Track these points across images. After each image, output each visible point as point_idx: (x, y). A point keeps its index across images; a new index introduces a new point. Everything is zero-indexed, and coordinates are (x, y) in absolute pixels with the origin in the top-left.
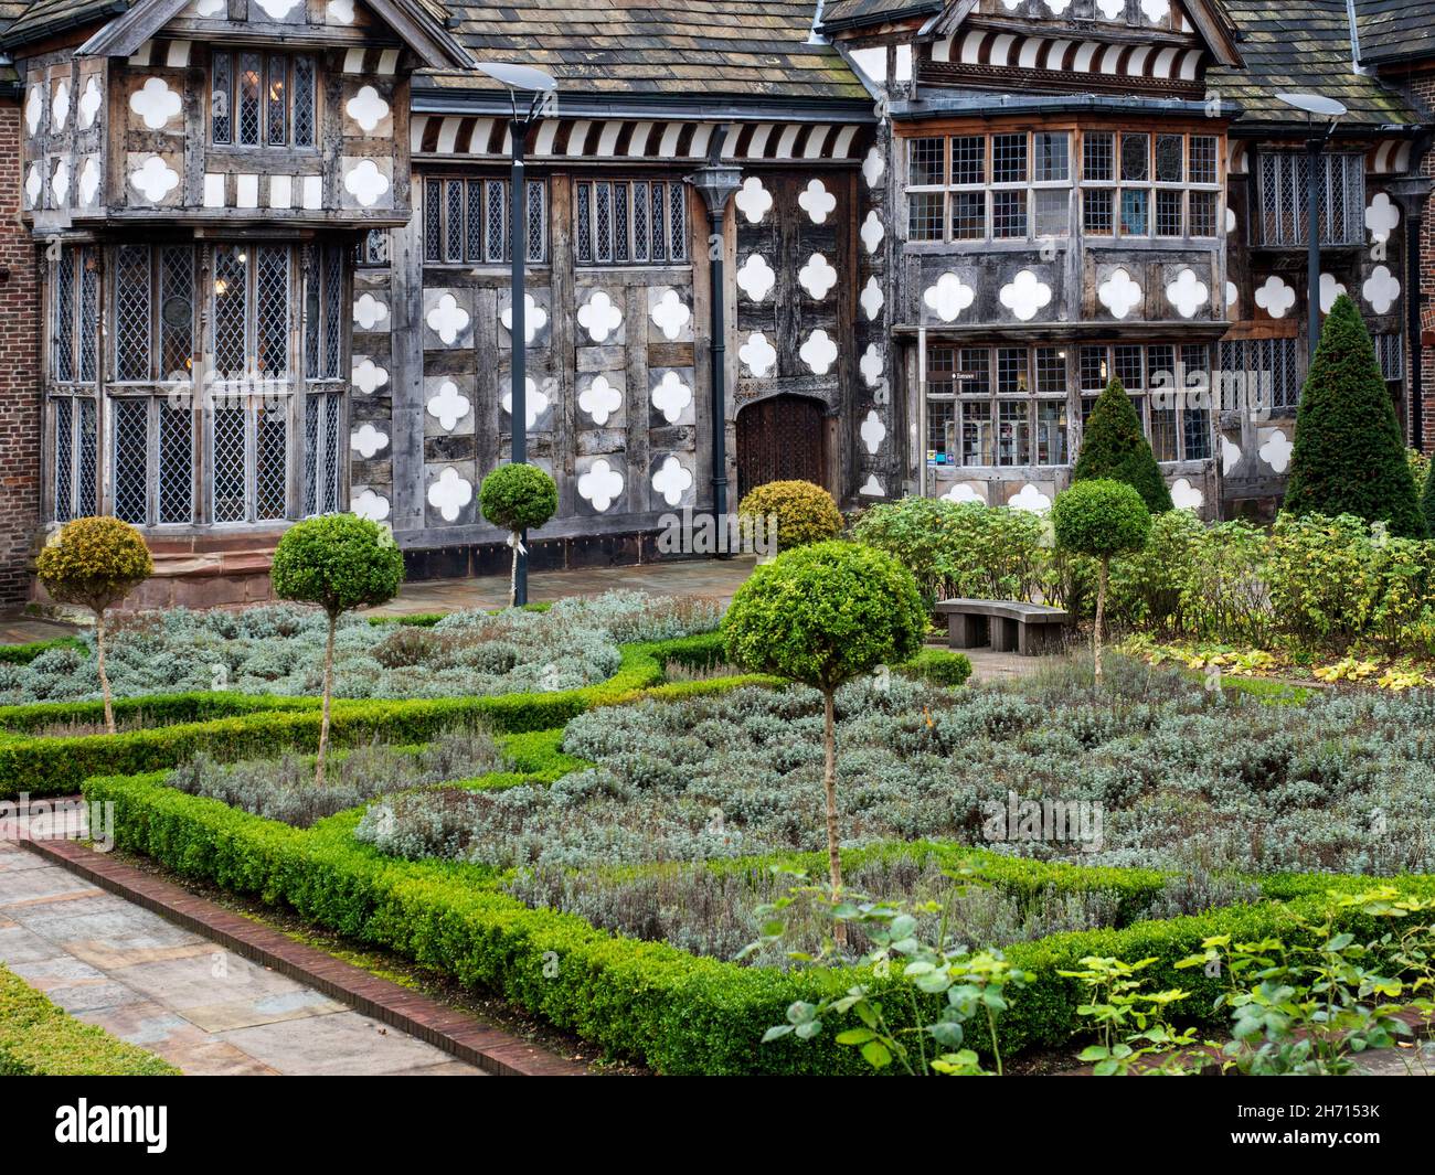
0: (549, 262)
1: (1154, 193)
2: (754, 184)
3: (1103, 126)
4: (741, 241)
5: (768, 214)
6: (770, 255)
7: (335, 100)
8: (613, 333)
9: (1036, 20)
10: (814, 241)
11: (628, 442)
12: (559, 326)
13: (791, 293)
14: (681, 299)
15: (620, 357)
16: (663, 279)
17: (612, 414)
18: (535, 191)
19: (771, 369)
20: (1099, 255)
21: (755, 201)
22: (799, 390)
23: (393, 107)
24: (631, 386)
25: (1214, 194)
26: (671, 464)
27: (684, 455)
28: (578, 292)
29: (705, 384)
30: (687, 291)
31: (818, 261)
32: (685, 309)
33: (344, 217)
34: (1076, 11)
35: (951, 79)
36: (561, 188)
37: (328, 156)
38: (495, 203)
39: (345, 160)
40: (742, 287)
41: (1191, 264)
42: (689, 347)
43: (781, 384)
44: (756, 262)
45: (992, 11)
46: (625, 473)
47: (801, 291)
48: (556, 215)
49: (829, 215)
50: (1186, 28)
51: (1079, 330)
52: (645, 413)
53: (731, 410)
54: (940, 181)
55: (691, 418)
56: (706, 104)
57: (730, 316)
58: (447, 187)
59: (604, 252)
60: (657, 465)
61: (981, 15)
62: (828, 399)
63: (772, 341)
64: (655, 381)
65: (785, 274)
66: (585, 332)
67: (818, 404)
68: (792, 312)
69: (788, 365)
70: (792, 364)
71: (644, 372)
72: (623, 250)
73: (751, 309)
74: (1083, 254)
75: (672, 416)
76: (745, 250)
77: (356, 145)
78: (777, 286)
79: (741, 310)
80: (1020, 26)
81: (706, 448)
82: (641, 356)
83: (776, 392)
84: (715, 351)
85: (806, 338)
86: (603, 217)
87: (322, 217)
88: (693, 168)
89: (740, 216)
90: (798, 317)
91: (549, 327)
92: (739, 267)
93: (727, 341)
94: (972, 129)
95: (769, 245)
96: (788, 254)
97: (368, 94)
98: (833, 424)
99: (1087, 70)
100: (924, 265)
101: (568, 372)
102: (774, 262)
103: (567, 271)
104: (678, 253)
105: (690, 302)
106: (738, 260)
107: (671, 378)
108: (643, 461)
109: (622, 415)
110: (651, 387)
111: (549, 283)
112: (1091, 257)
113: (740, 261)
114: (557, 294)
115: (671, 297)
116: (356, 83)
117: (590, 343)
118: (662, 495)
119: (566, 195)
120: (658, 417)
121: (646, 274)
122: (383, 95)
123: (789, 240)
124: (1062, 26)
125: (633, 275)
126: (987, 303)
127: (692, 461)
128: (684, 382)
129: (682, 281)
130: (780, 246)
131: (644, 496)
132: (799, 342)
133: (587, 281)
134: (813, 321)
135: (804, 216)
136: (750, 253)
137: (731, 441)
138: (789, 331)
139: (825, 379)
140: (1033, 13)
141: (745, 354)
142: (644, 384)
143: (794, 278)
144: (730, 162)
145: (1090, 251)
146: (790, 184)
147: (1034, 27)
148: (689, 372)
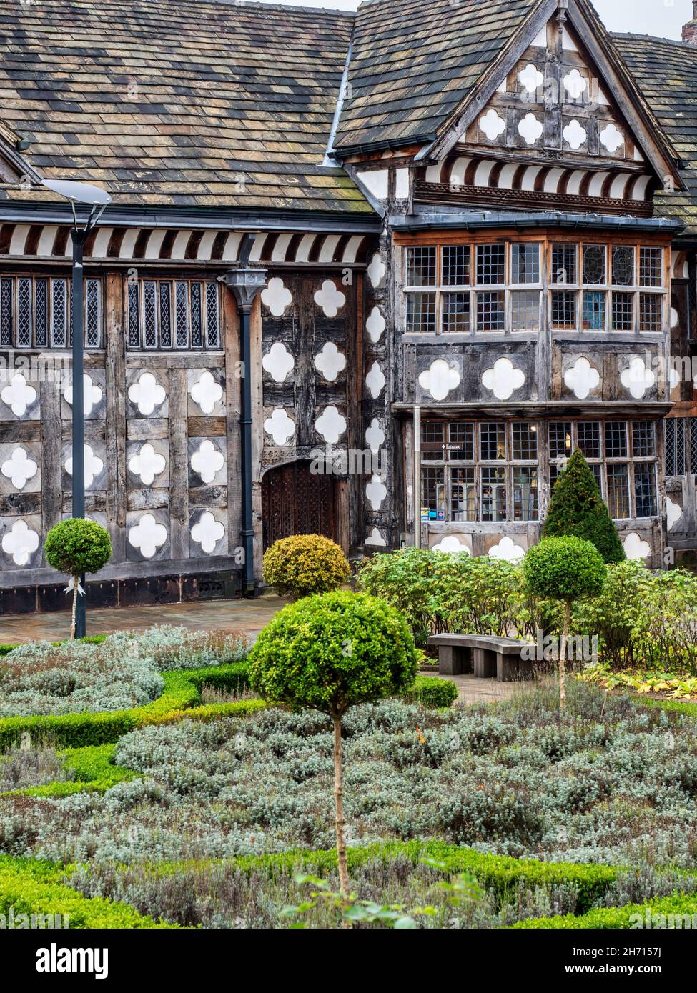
0: (105, 347)
1: (610, 295)
2: (276, 284)
3: (569, 238)
4: (266, 333)
5: (288, 310)
6: (290, 344)
8: (158, 408)
9: (513, 149)
10: (326, 332)
11: (171, 499)
12: (112, 402)
13: (308, 375)
14: (216, 379)
15: (164, 428)
16: (200, 363)
17: (157, 476)
18: (93, 288)
19: (291, 439)
20: (564, 345)
21: (277, 298)
24: (174, 452)
25: (660, 295)
26: (207, 518)
27: (218, 511)
28: (128, 373)
29: (236, 451)
30: (221, 373)
31: (330, 348)
32: (219, 388)
34: (546, 142)
35: (442, 197)
36: (114, 285)
38: (59, 298)
40: (267, 370)
41: (642, 354)
42: (222, 420)
43: (299, 451)
44: (279, 349)
45: (476, 141)
46: (168, 525)
47: (316, 373)
48: (111, 308)
49: (339, 310)
50: (637, 156)
51: (548, 408)
52: (185, 475)
53: (257, 473)
54: (432, 283)
55: (223, 480)
56: (236, 216)
57: (256, 394)
58: (18, 283)
59: (150, 340)
60: (195, 519)
61: (467, 144)
63: (292, 415)
64: (194, 448)
65: (302, 359)
66: (134, 406)
68: (308, 392)
69: (307, 438)
70: (309, 435)
71: (184, 441)
72: (166, 338)
73: (274, 389)
74: (551, 345)
75: (208, 478)
76: (269, 339)
78: (296, 370)
79: (265, 389)
80: (500, 153)
81: (236, 505)
82: (182, 427)
83: (295, 458)
84: (244, 424)
85: (321, 413)
86: (150, 310)
88: (226, 269)
89: (265, 311)
90: (313, 395)
91: (104, 402)
92: (264, 353)
93: (254, 415)
94: (459, 240)
95: (289, 335)
96: (305, 343)
98: (342, 485)
99: (555, 192)
100: (419, 353)
101: (121, 441)
102: (294, 349)
103: (119, 355)
104: (213, 341)
105: (223, 382)
106: (263, 347)
107: (206, 446)
108: (183, 516)
109: (166, 477)
110: (190, 453)
111: (105, 365)
112: (558, 347)
113: (265, 349)
114: (111, 375)
115: (207, 378)
117: (139, 416)
118: (200, 544)
119: (119, 291)
120: (196, 479)
121: (186, 358)
123: (306, 331)
124: (535, 154)
125: (175, 359)
126: (472, 386)
127: (224, 516)
128: (218, 449)
129: (216, 365)
130: (298, 336)
131: (184, 546)
132: (314, 417)
133: (136, 364)
134: (326, 399)
135: (319, 311)
136: (273, 341)
137: (257, 500)
138: (306, 406)
139: (336, 447)
140: (511, 143)
141: (268, 426)
142: (185, 451)
143: (310, 362)
144: (254, 265)
145: (557, 342)
146: (307, 283)
147: (511, 155)
148: (222, 441)
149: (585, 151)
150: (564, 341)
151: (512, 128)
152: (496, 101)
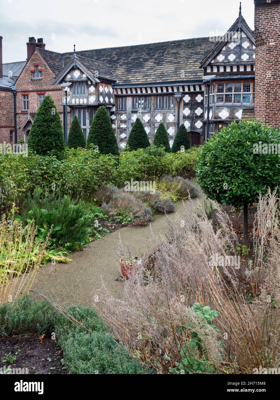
0: (150, 109)
2: (187, 96)
4: (184, 106)
5: (189, 101)
6: (189, 108)
7: (88, 88)
8: (161, 121)
10: (198, 105)
12: (152, 120)
13: (193, 114)
16: (170, 112)
18: (149, 99)
19: (189, 127)
21: (187, 99)
22: (194, 131)
23: (96, 88)
26: (171, 142)
28: (155, 114)
29: (176, 128)
30: (174, 114)
31: (199, 108)
32: (174, 117)
33: (90, 104)
34: (236, 60)
36: (153, 98)
37: (87, 95)
39: (89, 96)
40: (184, 113)
42: (174, 123)
43: (191, 130)
44: (187, 109)
45: (216, 62)
47: (195, 114)
48: (152, 102)
49: (201, 101)
51: (214, 121)
55: (174, 134)
56: (174, 83)
57: (181, 118)
59: (160, 108)
61: (214, 63)
62: (200, 133)
63: (190, 122)
65: (192, 111)
66: (156, 120)
67: (199, 133)
68: (193, 117)
69: (192, 126)
70: (193, 126)
71: (166, 127)
72: (163, 107)
73: (185, 117)
74: (215, 107)
75: (171, 134)
76: (185, 107)
77: (90, 94)
78: (191, 113)
79: (183, 117)
82: (166, 124)
83: (190, 131)
84: (178, 123)
85: (196, 122)
86: (160, 102)
87: (86, 104)
88: (175, 94)
89: (184, 101)
90: (194, 118)
91: (150, 119)
92: (183, 110)
93: (181, 122)
95: (189, 106)
96: (193, 107)
97: (92, 87)
98: (201, 137)
101: (153, 127)
102: (191, 109)
103: (153, 111)
104: (173, 108)
105: (174, 116)
106: (183, 109)
107: (171, 128)
110: (167, 129)
111: (150, 113)
113: (184, 109)
115: (171, 115)
116: (90, 86)
117: (157, 122)
119: (153, 99)
120: (168, 134)
121: (166, 111)
122: (94, 87)
123: (193, 105)
124: (232, 63)
125: (165, 111)
127: (173, 140)
128: (173, 129)
129: (173, 112)
130: (191, 106)
132: (195, 123)
133: (157, 112)
134: (198, 119)
135: (197, 101)
138: (193, 120)
139: (200, 129)
140: (226, 61)
143: (194, 111)
144: (181, 92)
145: (217, 106)
146: (194, 95)
147: (226, 64)
148: (174, 127)
149: (248, 60)
150: (219, 106)
151: (226, 58)
152: (222, 52)
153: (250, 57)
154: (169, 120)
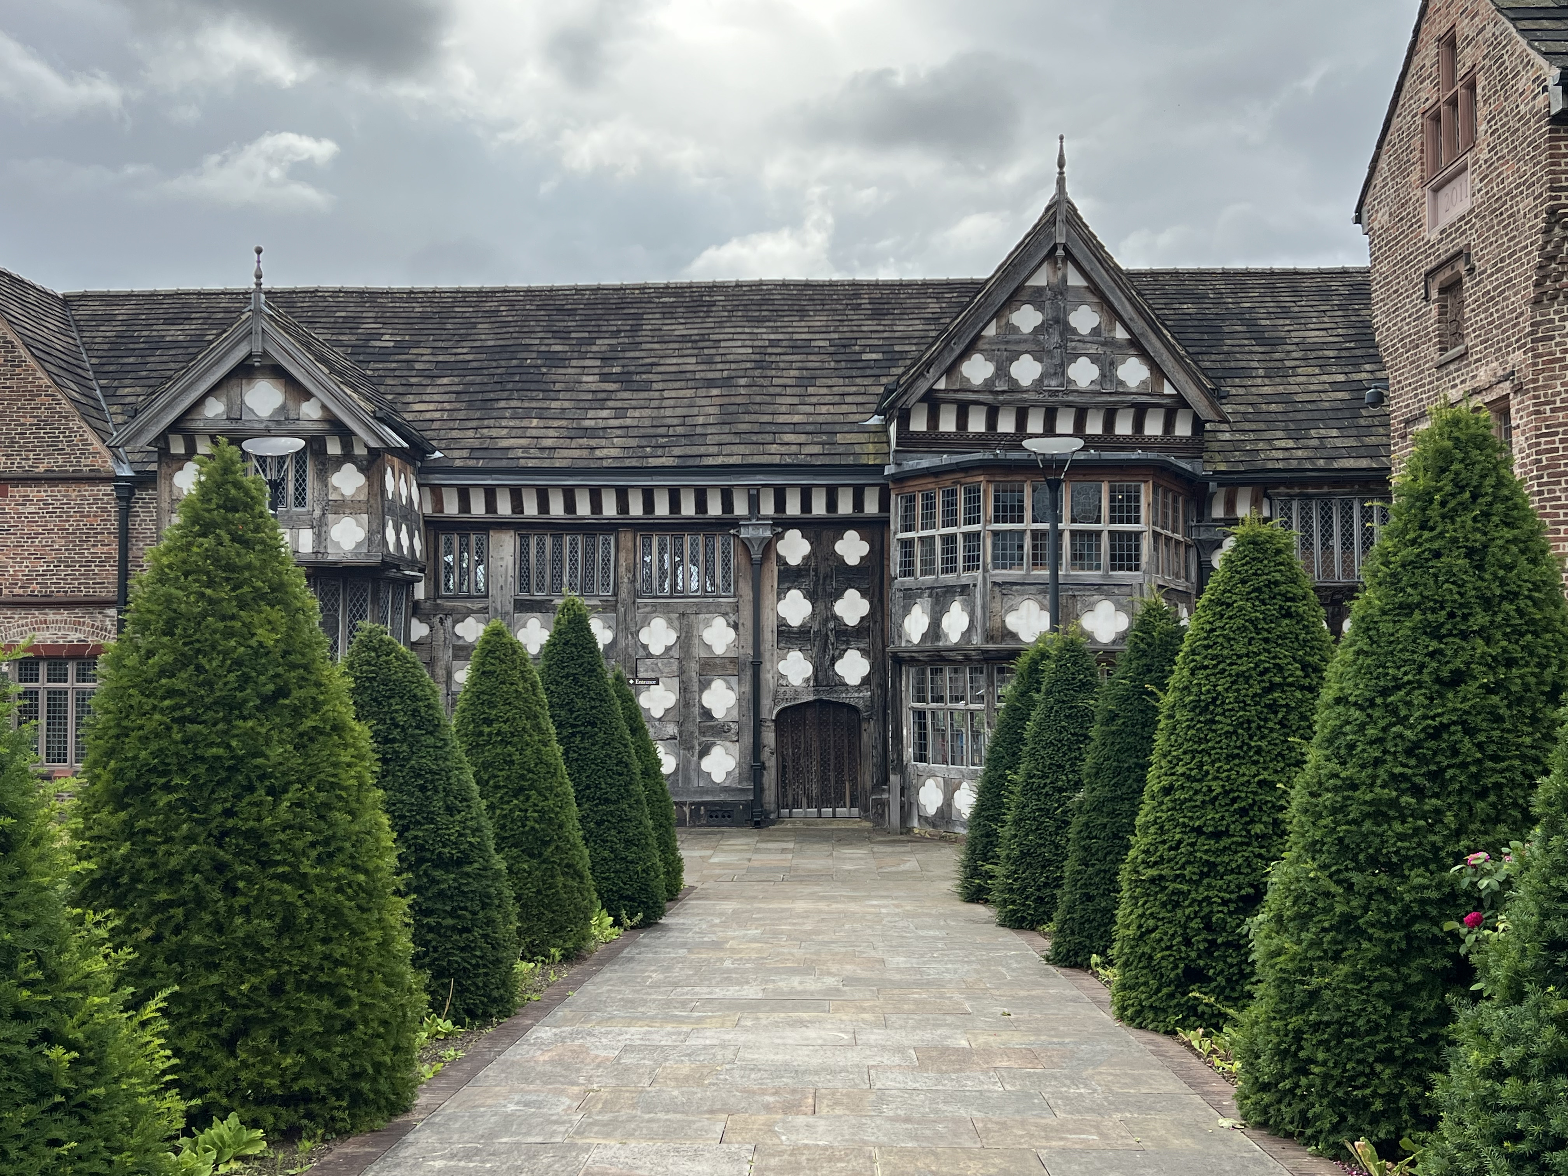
0: (615, 594)
2: (794, 536)
4: (782, 580)
5: (806, 559)
6: (808, 591)
7: (323, 475)
8: (668, 649)
9: (1003, 392)
10: (848, 579)
11: (680, 733)
12: (622, 643)
13: (826, 621)
14: (728, 625)
15: (675, 666)
16: (712, 608)
17: (667, 710)
18: (606, 543)
19: (807, 680)
20: (1004, 587)
21: (794, 548)
22: (833, 698)
23: (368, 478)
24: (684, 690)
25: (1138, 535)
26: (717, 752)
27: (728, 744)
28: (638, 617)
29: (747, 688)
30: (733, 617)
31: (852, 594)
32: (731, 631)
33: (330, 558)
34: (1046, 382)
35: (928, 445)
36: (626, 539)
37: (317, 513)
38: (573, 551)
39: (330, 517)
40: (781, 614)
41: (1108, 595)
42: (734, 661)
43: (817, 692)
44: (795, 595)
45: (957, 386)
46: (677, 756)
47: (835, 618)
48: (622, 561)
49: (862, 558)
50: (1168, 389)
51: (985, 652)
52: (696, 710)
53: (770, 711)
54: (933, 527)
55: (735, 716)
56: (737, 473)
57: (769, 636)
59: (663, 587)
60: (705, 751)
61: (946, 391)
62: (861, 705)
63: (810, 659)
64: (705, 685)
65: (821, 605)
66: (645, 647)
67: (853, 709)
68: (827, 635)
69: (823, 677)
70: (827, 677)
71: (695, 679)
72: (679, 586)
73: (790, 632)
74: (989, 586)
75: (719, 713)
76: (786, 585)
77: (341, 507)
78: (813, 614)
79: (780, 633)
80: (988, 398)
81: (748, 738)
82: (694, 667)
83: (811, 698)
84: (757, 666)
85: (841, 656)
87: (313, 558)
88: (735, 523)
89: (781, 560)
90: (832, 639)
91: (614, 642)
92: (779, 600)
93: (767, 656)
94: (929, 484)
95: (808, 582)
96: (824, 589)
97: (349, 468)
98: (865, 726)
100: (904, 598)
101: (630, 678)
102: (811, 596)
103: (630, 601)
104: (727, 589)
105: (736, 627)
106: (778, 594)
107: (718, 685)
108: (693, 747)
109: (676, 711)
110: (701, 691)
111: (615, 609)
112: (997, 589)
113: (781, 594)
114: (621, 618)
115: (719, 622)
116: (338, 463)
117: (649, 655)
118: (709, 774)
119: (630, 544)
120: (707, 714)
121: (699, 604)
122: (361, 470)
123: (825, 578)
124: (1032, 396)
125: (687, 605)
126: (935, 630)
127: (735, 748)
128: (730, 688)
129: (729, 610)
130: (816, 584)
131: (693, 775)
132: (834, 659)
133: (648, 609)
134: (848, 642)
135: (841, 559)
136: (789, 589)
137: (769, 737)
138: (824, 648)
139: (858, 688)
140: (1001, 386)
141: (782, 667)
142: (696, 688)
143: (830, 607)
144: (766, 518)
145: (995, 584)
146: (827, 534)
147: (1001, 398)
148: (734, 680)
149: (1098, 388)
150: (1004, 583)
151: (1002, 371)
152: (981, 345)
153: (1103, 375)
154: (709, 647)
